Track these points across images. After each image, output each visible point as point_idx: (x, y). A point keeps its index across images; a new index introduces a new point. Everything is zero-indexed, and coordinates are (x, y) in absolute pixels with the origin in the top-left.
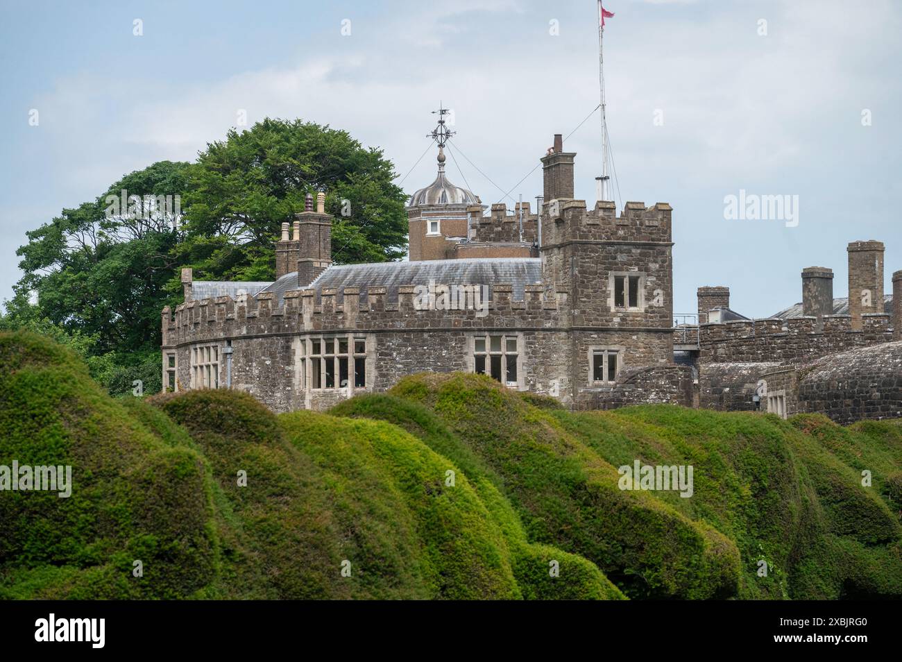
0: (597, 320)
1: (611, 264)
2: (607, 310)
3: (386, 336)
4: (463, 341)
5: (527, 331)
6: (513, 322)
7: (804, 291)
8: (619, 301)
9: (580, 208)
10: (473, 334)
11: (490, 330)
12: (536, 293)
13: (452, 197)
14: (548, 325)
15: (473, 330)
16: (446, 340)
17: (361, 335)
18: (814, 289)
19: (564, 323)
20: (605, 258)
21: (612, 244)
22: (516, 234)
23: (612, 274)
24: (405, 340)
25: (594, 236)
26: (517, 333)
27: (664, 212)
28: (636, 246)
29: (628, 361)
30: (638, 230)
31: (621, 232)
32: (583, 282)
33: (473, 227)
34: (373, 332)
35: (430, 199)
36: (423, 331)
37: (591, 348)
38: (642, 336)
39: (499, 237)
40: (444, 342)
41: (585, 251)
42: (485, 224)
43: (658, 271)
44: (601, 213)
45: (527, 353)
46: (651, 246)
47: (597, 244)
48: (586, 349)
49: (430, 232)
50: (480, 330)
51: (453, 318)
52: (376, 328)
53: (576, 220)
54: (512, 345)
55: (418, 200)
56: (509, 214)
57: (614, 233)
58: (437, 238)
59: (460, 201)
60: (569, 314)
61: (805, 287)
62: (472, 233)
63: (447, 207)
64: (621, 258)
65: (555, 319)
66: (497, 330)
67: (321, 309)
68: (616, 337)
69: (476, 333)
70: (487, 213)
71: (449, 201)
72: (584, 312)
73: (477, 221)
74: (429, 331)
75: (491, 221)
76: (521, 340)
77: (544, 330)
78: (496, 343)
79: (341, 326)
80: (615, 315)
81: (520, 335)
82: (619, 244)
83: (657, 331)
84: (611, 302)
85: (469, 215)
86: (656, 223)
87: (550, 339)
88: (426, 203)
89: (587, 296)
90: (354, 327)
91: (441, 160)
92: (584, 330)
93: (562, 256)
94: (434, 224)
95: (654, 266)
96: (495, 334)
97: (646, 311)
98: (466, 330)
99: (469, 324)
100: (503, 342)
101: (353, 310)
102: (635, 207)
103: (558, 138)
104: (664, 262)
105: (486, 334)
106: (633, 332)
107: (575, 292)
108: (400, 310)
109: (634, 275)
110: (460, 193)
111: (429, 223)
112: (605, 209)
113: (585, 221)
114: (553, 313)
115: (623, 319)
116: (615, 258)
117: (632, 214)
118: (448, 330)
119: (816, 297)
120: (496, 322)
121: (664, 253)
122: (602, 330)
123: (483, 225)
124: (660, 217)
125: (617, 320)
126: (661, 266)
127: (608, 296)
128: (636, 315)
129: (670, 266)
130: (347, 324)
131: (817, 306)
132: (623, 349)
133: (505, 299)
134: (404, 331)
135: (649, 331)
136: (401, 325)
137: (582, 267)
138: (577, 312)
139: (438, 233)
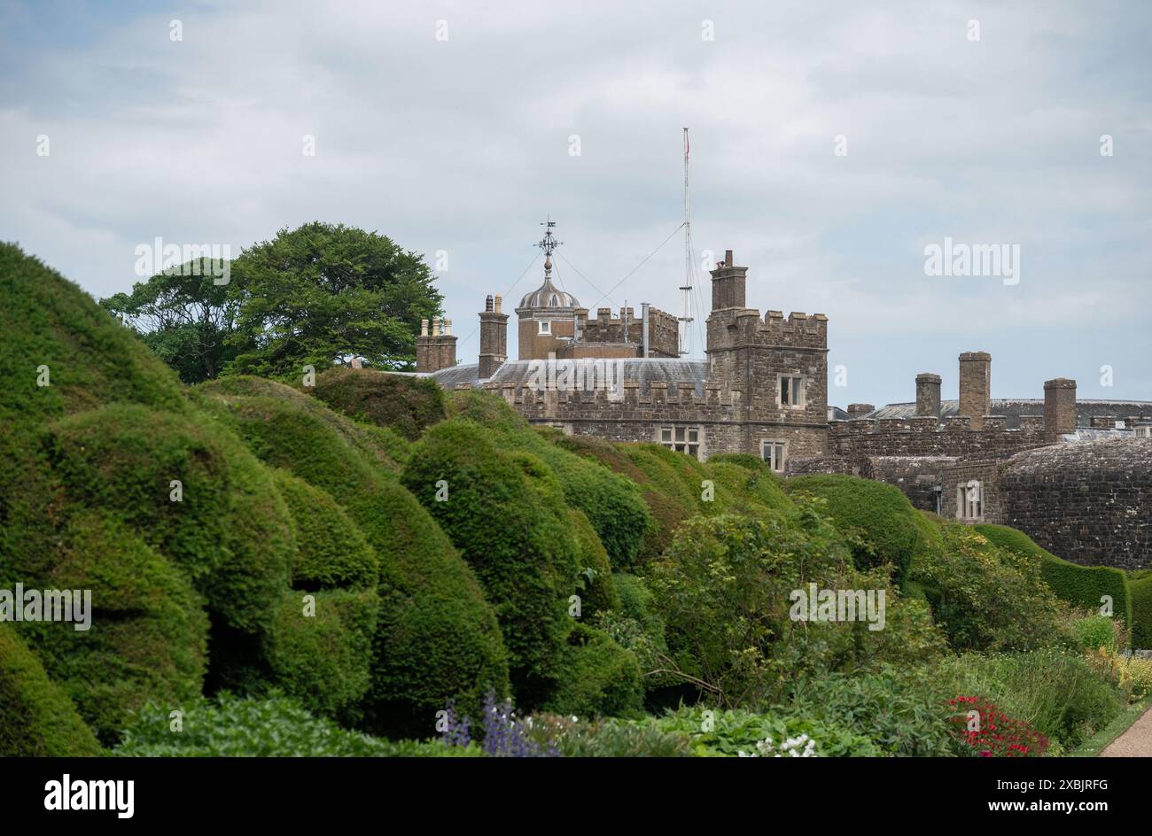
0: (767, 415)
1: (778, 367)
2: (776, 407)
3: (582, 425)
4: (652, 432)
5: (709, 424)
6: (695, 415)
7: (918, 394)
8: (785, 399)
9: (754, 317)
10: (660, 425)
11: (676, 423)
12: (715, 390)
13: (562, 301)
14: (725, 419)
15: (661, 422)
16: (637, 430)
17: (560, 424)
18: (927, 393)
19: (738, 418)
20: (775, 361)
21: (781, 349)
22: (621, 336)
23: (779, 375)
24: (600, 429)
25: (766, 341)
26: (699, 426)
27: (820, 322)
28: (799, 351)
29: (791, 452)
30: (801, 337)
31: (787, 339)
32: (756, 382)
33: (580, 328)
34: (570, 421)
35: (541, 302)
36: (617, 422)
37: (763, 440)
38: (803, 430)
39: (604, 338)
40: (635, 432)
41: (759, 354)
42: (591, 325)
43: (816, 374)
44: (771, 322)
45: (707, 444)
46: (811, 352)
47: (769, 348)
48: (759, 442)
49: (541, 332)
50: (667, 422)
51: (643, 410)
52: (573, 418)
53: (750, 327)
54: (694, 436)
55: (529, 302)
56: (612, 317)
57: (781, 340)
58: (548, 337)
59: (568, 305)
60: (743, 409)
61: (919, 391)
62: (579, 334)
63: (558, 310)
64: (787, 361)
65: (731, 414)
66: (682, 423)
67: (522, 399)
68: (782, 431)
69: (664, 425)
70: (593, 316)
71: (559, 305)
72: (757, 408)
73: (584, 323)
74: (623, 422)
75: (597, 323)
76: (702, 432)
77: (721, 423)
78: (680, 434)
79: (541, 416)
80: (782, 411)
81: (702, 427)
82: (785, 349)
83: (815, 427)
84: (778, 399)
85: (576, 317)
86: (815, 332)
87: (726, 431)
88: (538, 305)
89: (760, 394)
90: (554, 416)
91: (548, 267)
92: (757, 424)
93: (734, 358)
94: (545, 325)
95: (813, 369)
96: (680, 426)
97: (806, 409)
98: (655, 422)
99: (657, 416)
100: (687, 433)
101: (553, 401)
102: (799, 316)
103: (729, 253)
104: (821, 366)
105: (673, 425)
106: (797, 427)
107: (750, 390)
108: (596, 402)
109: (797, 376)
110: (568, 298)
111: (540, 324)
112: (774, 318)
113: (759, 328)
114: (729, 409)
115: (788, 416)
116: (782, 361)
117: (795, 323)
118: (640, 422)
119: (929, 399)
120: (681, 415)
121: (820, 358)
122: (772, 425)
123: (589, 326)
124: (818, 326)
125: (783, 416)
126: (819, 370)
127: (776, 395)
128: (798, 412)
129: (826, 370)
130: (547, 414)
131: (930, 408)
132: (788, 442)
133: (689, 395)
134: (599, 422)
135: (808, 427)
136: (597, 416)
137: (756, 368)
138: (751, 408)
139: (549, 332)
